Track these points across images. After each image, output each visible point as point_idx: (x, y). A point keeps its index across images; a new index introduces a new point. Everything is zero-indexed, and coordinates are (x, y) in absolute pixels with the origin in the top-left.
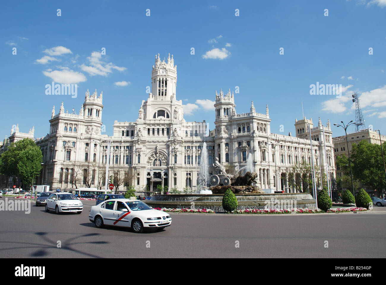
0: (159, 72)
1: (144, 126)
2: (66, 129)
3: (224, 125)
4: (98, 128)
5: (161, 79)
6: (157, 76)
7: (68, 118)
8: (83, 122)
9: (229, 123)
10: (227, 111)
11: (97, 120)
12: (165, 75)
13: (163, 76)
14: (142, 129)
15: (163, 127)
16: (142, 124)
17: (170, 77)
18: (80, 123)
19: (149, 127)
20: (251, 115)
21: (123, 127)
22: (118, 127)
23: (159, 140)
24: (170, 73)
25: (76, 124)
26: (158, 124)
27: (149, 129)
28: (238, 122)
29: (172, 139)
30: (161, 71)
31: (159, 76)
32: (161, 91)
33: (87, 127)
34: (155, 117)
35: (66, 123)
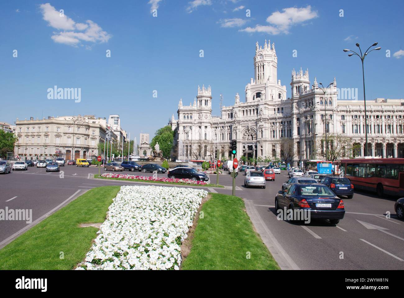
0: (258, 59)
1: (240, 109)
2: (185, 117)
3: (295, 102)
4: (207, 114)
5: (260, 65)
6: (256, 62)
7: (185, 109)
8: (196, 111)
9: (300, 100)
10: (299, 88)
11: (205, 108)
12: (262, 61)
13: (260, 62)
14: (237, 112)
15: (253, 108)
16: (238, 107)
17: (266, 61)
18: (193, 112)
19: (243, 109)
20: (313, 91)
21: (228, 110)
22: (225, 111)
23: (247, 120)
24: (266, 58)
25: (191, 113)
26: (250, 106)
27: (243, 111)
28: (305, 98)
29: (259, 117)
30: (259, 57)
31: (257, 62)
32: (260, 75)
33: (199, 114)
34: (254, 99)
35: (184, 113)
